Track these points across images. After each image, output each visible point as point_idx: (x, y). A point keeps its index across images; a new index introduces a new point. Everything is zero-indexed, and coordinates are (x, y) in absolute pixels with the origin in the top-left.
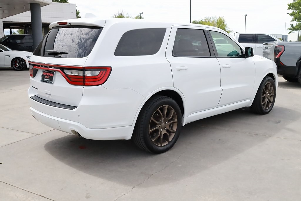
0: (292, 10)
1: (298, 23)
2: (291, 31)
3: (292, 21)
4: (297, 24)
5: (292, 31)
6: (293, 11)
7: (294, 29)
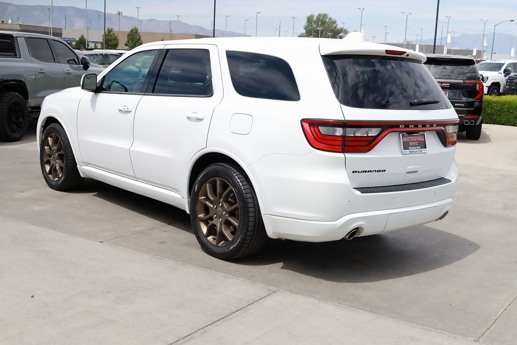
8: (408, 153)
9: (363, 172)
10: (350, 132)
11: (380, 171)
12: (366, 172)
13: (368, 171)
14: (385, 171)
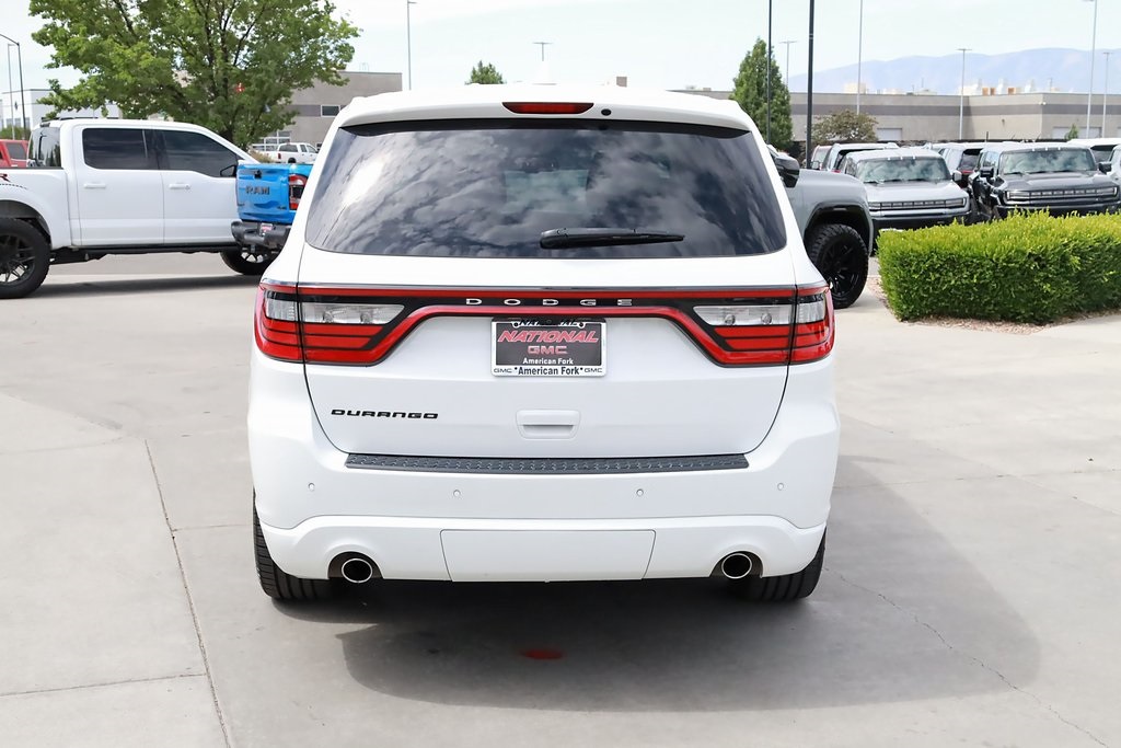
0: (44, 17)
1: (85, 77)
2: (51, 109)
3: (50, 66)
4: (82, 81)
5: (59, 110)
6: (49, 21)
7: (64, 101)
8: (516, 373)
9: (364, 414)
10: (312, 314)
11: (418, 416)
12: (373, 414)
13: (380, 414)
14: (436, 416)
